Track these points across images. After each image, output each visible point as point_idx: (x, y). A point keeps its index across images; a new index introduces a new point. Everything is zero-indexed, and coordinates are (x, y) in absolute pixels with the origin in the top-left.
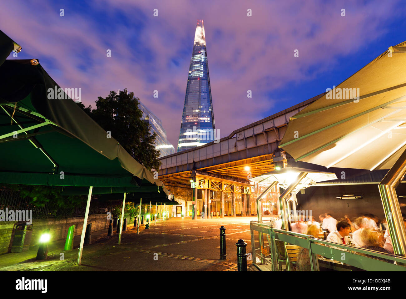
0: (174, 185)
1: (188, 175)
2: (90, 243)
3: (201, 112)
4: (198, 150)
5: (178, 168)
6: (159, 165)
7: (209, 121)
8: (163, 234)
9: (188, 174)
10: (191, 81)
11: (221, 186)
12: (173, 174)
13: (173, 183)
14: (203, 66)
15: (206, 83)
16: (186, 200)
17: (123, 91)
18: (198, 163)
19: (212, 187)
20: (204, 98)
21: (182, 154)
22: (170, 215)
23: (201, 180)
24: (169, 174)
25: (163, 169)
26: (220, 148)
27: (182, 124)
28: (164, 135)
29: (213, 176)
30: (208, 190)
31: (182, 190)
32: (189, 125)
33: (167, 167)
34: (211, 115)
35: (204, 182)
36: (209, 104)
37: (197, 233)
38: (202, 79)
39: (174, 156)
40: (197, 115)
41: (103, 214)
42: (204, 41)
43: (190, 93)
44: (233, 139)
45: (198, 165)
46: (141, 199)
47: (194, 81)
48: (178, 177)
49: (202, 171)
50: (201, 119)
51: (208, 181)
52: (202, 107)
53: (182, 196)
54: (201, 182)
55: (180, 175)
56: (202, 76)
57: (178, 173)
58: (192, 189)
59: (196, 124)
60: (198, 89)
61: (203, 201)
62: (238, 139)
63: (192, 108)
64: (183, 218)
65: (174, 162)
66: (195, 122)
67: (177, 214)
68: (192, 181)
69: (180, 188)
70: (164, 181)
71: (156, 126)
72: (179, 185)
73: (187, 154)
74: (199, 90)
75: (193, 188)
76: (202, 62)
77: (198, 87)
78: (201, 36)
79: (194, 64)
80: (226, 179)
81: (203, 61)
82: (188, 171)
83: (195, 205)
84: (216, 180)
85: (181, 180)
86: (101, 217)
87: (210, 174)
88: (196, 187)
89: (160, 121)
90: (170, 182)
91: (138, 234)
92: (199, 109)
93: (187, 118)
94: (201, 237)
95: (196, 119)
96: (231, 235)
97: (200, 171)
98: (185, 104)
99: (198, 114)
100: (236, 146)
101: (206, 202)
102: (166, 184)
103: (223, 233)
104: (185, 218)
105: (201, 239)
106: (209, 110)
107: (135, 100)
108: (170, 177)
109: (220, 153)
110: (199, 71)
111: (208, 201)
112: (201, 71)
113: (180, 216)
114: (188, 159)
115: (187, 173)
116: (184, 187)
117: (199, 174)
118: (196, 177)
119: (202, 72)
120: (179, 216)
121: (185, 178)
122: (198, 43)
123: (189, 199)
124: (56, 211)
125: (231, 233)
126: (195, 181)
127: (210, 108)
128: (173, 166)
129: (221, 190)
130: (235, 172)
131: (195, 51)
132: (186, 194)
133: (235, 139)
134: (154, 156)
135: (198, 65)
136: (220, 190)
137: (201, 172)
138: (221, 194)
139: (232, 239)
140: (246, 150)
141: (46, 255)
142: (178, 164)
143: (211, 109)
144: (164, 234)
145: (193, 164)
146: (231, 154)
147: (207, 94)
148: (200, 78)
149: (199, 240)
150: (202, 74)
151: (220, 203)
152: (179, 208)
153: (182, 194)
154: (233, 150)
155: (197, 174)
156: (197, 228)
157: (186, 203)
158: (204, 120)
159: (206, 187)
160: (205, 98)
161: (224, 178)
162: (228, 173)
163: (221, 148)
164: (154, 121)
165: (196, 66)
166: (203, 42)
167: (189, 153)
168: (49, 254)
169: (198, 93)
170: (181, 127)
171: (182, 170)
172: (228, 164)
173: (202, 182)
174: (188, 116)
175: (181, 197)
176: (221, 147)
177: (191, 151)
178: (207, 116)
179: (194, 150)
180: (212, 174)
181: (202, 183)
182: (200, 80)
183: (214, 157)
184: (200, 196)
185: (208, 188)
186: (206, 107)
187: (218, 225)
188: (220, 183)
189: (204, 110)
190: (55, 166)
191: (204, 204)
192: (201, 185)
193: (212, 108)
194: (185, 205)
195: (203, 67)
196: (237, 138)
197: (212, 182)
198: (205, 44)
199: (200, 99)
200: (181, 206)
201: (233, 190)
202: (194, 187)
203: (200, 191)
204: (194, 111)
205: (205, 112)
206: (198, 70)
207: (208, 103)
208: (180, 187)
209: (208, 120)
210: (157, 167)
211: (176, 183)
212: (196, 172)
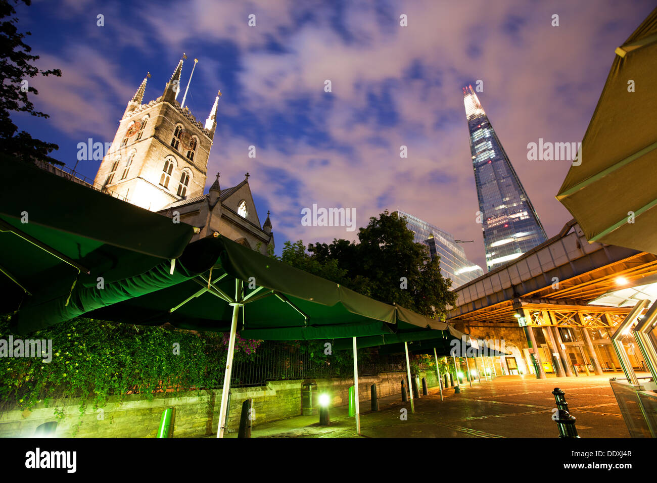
0: (492, 325)
1: (509, 307)
2: (379, 410)
3: (509, 206)
4: (514, 267)
5: (490, 299)
6: (453, 299)
7: (528, 217)
8: (479, 401)
9: (509, 305)
10: (480, 168)
11: (576, 318)
12: (485, 308)
13: (490, 322)
14: (490, 142)
15: (503, 164)
16: (520, 346)
17: (384, 213)
18: (520, 286)
19: (560, 321)
20: (507, 186)
21: (490, 276)
22: (499, 372)
23: (534, 312)
24: (479, 309)
25: (467, 304)
26: (551, 255)
27: (484, 232)
28: (462, 254)
29: (555, 304)
30: (553, 328)
31: (509, 331)
32: (496, 231)
33: (473, 299)
34: (528, 206)
35: (541, 315)
36: (519, 191)
37: (538, 401)
38: (494, 161)
39: (479, 281)
40: (504, 213)
41: (397, 373)
42: (481, 110)
43: (483, 185)
44: (570, 236)
45: (520, 289)
46: (435, 349)
47: (483, 167)
48: (494, 312)
49: (532, 297)
50: (513, 216)
51: (548, 312)
52: (507, 199)
53: (511, 340)
54: (535, 316)
55: (496, 309)
56: (494, 156)
57: (493, 306)
58: (522, 328)
59: (506, 226)
60: (494, 176)
61: (549, 347)
62: (579, 234)
63: (493, 206)
64: (522, 376)
65: (480, 291)
66: (503, 225)
67: (510, 371)
68: (517, 316)
69: (504, 329)
70: (476, 320)
71: (445, 244)
72: (502, 324)
73: (496, 275)
74: (496, 176)
75: (524, 327)
76: (488, 138)
77: (493, 173)
78: (474, 105)
79: (477, 145)
80: (583, 305)
81: (488, 136)
82: (507, 301)
83: (536, 355)
84: (562, 309)
85: (502, 315)
86: (394, 376)
87: (548, 300)
88: (527, 324)
89: (450, 236)
90: (484, 321)
91: (443, 400)
92: (504, 203)
93: (489, 222)
94: (545, 408)
95: (505, 219)
96: (609, 407)
97: (527, 297)
98: (479, 204)
99: (504, 211)
100: (579, 246)
101: (554, 347)
102: (480, 325)
103: (560, 399)
104: (527, 377)
105: (544, 412)
106: (522, 199)
107: (402, 219)
108: (481, 313)
109: (554, 263)
110: (488, 152)
111: (558, 346)
112: (491, 149)
113: (517, 374)
114: (503, 282)
115: (507, 305)
116: (511, 326)
117: (528, 303)
118: (522, 309)
119: (493, 151)
120: (514, 374)
121: (507, 311)
122: (472, 117)
123: (525, 345)
124: (339, 369)
125: (610, 402)
126: (523, 315)
127: (522, 196)
128: (480, 296)
129: (580, 326)
130: (597, 291)
131: (473, 127)
132: (518, 337)
133: (574, 235)
134: (444, 288)
135: (482, 144)
136: (577, 325)
137: (530, 299)
138: (583, 332)
139: (609, 414)
140: (603, 249)
141: (328, 420)
142: (488, 293)
143: (525, 197)
144: (481, 402)
145: (512, 290)
146: (574, 261)
147: (510, 178)
148: (491, 160)
149: (540, 412)
150: (492, 154)
151: (586, 347)
152: (512, 361)
153: (511, 338)
154: (577, 254)
155: (523, 304)
156: (541, 393)
157: (523, 351)
158: (519, 218)
159: (548, 323)
160: (511, 185)
161: (580, 305)
162: (584, 294)
163: (553, 255)
164: (441, 237)
165: (480, 147)
166: (480, 112)
167: (500, 273)
168: (332, 420)
169: (496, 181)
170: (485, 237)
171: (496, 301)
172: (577, 279)
173: (537, 315)
174: (490, 218)
175: (510, 343)
176: (552, 253)
177: (502, 270)
178: (521, 211)
179: (507, 268)
180: (552, 299)
181: (537, 317)
182: (492, 163)
183: (544, 271)
184: (541, 339)
185: (552, 324)
186: (515, 198)
187: (585, 388)
188: (573, 313)
189: (513, 203)
190: (306, 318)
191: (552, 351)
192: (536, 320)
193: (526, 195)
194: (521, 355)
195: (491, 144)
196: (578, 232)
197: (556, 314)
198: (483, 113)
199: (501, 189)
200: (514, 358)
201: (608, 324)
202: (524, 325)
203: (538, 331)
204: (497, 209)
205: (515, 205)
206: (484, 151)
207: (516, 190)
208: (504, 327)
209: (526, 216)
210: (452, 302)
211: (494, 321)
212: (520, 300)
